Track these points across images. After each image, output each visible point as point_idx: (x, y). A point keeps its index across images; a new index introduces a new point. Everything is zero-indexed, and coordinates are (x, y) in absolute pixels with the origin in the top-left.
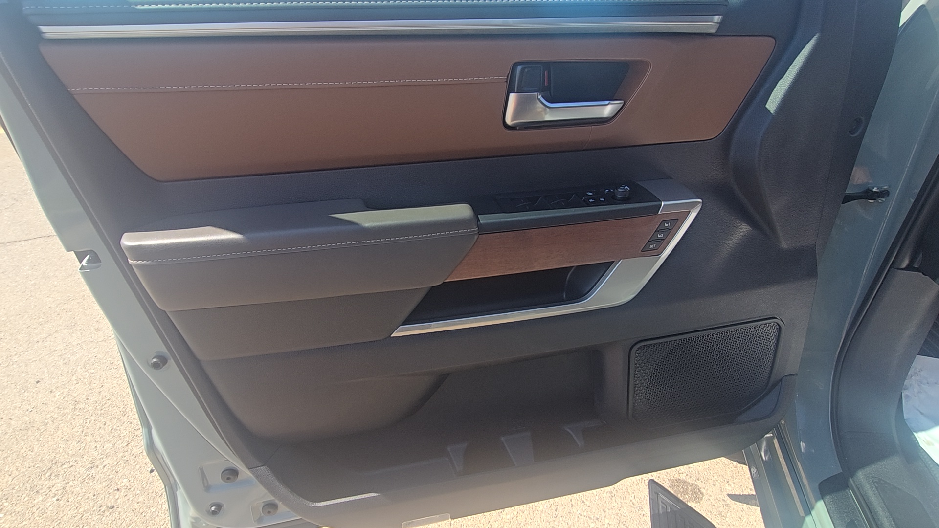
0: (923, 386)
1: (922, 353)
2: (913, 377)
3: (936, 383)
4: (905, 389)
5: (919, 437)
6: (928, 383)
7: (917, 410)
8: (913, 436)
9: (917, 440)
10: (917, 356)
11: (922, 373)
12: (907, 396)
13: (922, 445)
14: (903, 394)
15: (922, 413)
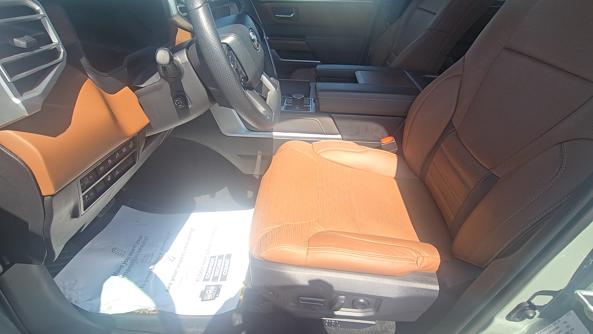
0: (73, 288)
1: (54, 275)
2: (66, 291)
3: (76, 281)
4: (71, 300)
5: (104, 311)
6: (74, 285)
7: (87, 301)
8: (101, 314)
9: (104, 314)
10: (54, 279)
11: (66, 284)
12: (76, 301)
13: (110, 312)
14: (74, 303)
15: (90, 300)
